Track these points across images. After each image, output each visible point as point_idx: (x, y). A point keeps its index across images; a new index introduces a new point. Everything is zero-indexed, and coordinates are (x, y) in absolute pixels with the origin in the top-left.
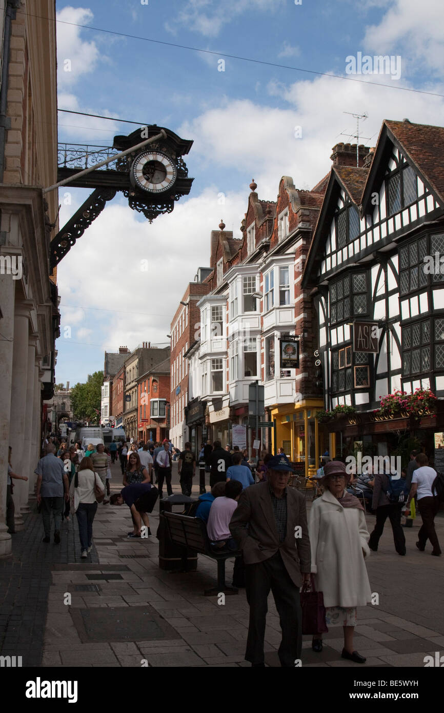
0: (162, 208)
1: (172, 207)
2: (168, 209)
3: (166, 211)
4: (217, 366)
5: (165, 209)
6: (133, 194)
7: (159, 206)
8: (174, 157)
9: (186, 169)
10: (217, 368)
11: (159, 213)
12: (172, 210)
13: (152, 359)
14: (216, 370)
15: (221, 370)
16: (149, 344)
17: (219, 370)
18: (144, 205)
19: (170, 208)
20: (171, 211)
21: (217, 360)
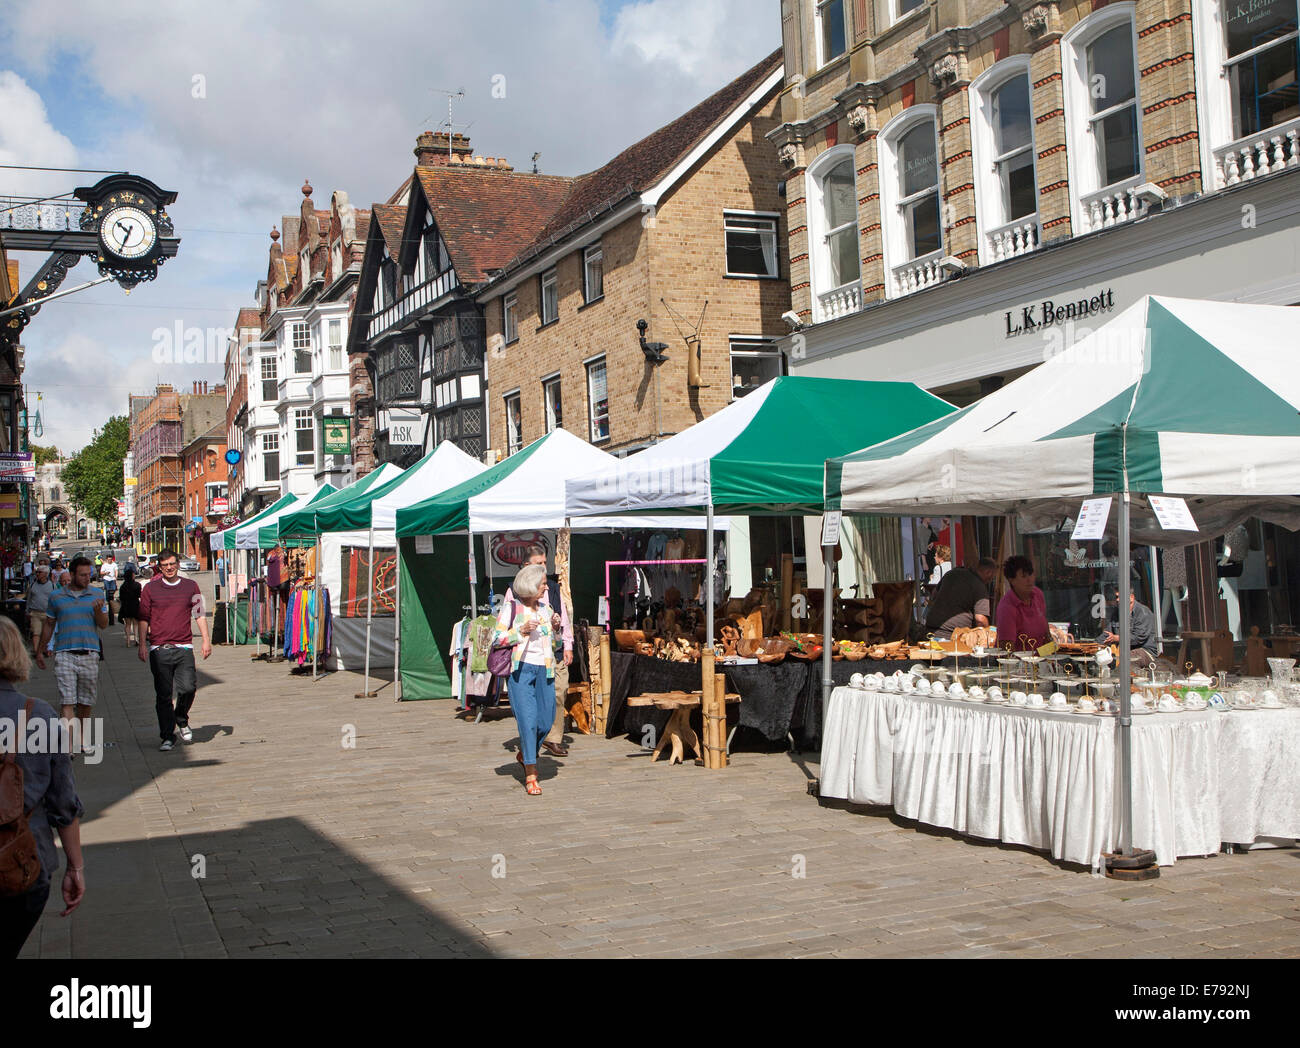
0: (143, 274)
1: (155, 274)
2: (150, 276)
3: (147, 279)
4: (271, 445)
5: (146, 276)
6: (102, 260)
7: (139, 273)
8: (154, 212)
9: (171, 225)
10: (271, 448)
11: (140, 279)
12: (155, 277)
13: (208, 413)
14: (269, 451)
15: (276, 450)
16: (206, 384)
17: (274, 450)
18: (118, 272)
19: (153, 275)
20: (154, 279)
21: (271, 437)
